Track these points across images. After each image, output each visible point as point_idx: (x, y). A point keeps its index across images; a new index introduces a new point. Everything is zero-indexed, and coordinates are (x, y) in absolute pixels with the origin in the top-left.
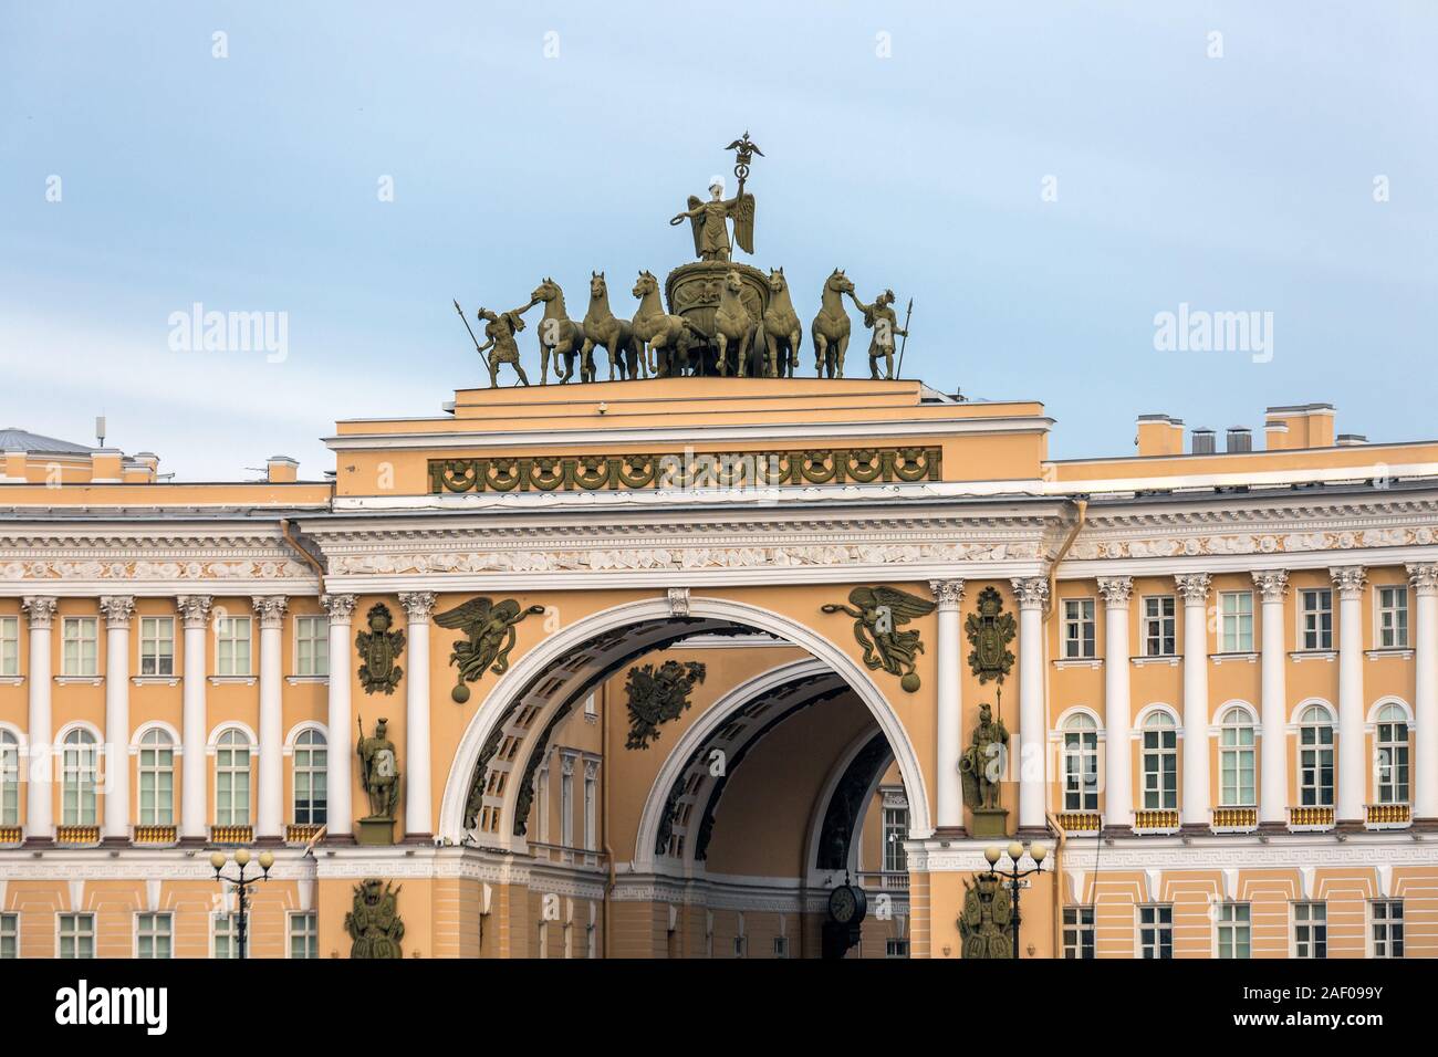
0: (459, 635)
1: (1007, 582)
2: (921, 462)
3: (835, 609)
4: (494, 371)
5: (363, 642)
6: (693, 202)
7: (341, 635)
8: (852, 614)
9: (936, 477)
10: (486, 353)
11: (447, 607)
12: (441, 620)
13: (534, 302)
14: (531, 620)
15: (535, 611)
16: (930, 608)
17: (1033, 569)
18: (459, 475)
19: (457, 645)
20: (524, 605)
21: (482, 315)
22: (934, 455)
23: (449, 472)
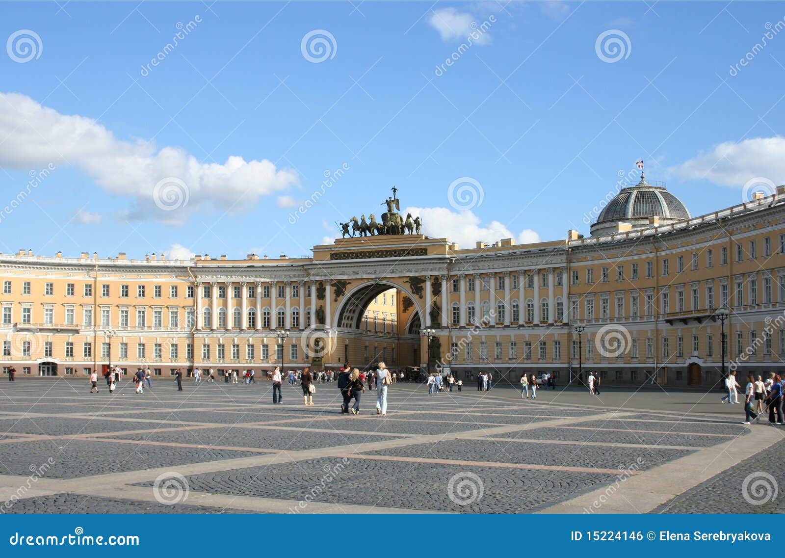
0: (335, 288)
1: (439, 275)
2: (424, 251)
3: (406, 282)
4: (344, 235)
5: (318, 290)
6: (387, 201)
7: (314, 289)
8: (410, 283)
9: (427, 255)
10: (342, 232)
11: (333, 283)
12: (332, 285)
13: (351, 221)
14: (349, 285)
15: (350, 283)
16: (424, 281)
17: (445, 273)
18: (336, 256)
19: (335, 290)
20: (348, 282)
21: (341, 224)
22: (426, 250)
23: (335, 256)
